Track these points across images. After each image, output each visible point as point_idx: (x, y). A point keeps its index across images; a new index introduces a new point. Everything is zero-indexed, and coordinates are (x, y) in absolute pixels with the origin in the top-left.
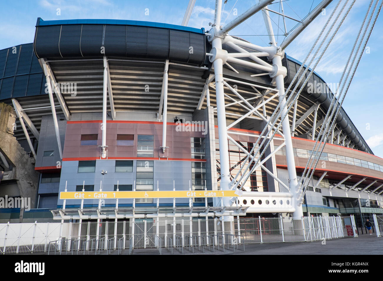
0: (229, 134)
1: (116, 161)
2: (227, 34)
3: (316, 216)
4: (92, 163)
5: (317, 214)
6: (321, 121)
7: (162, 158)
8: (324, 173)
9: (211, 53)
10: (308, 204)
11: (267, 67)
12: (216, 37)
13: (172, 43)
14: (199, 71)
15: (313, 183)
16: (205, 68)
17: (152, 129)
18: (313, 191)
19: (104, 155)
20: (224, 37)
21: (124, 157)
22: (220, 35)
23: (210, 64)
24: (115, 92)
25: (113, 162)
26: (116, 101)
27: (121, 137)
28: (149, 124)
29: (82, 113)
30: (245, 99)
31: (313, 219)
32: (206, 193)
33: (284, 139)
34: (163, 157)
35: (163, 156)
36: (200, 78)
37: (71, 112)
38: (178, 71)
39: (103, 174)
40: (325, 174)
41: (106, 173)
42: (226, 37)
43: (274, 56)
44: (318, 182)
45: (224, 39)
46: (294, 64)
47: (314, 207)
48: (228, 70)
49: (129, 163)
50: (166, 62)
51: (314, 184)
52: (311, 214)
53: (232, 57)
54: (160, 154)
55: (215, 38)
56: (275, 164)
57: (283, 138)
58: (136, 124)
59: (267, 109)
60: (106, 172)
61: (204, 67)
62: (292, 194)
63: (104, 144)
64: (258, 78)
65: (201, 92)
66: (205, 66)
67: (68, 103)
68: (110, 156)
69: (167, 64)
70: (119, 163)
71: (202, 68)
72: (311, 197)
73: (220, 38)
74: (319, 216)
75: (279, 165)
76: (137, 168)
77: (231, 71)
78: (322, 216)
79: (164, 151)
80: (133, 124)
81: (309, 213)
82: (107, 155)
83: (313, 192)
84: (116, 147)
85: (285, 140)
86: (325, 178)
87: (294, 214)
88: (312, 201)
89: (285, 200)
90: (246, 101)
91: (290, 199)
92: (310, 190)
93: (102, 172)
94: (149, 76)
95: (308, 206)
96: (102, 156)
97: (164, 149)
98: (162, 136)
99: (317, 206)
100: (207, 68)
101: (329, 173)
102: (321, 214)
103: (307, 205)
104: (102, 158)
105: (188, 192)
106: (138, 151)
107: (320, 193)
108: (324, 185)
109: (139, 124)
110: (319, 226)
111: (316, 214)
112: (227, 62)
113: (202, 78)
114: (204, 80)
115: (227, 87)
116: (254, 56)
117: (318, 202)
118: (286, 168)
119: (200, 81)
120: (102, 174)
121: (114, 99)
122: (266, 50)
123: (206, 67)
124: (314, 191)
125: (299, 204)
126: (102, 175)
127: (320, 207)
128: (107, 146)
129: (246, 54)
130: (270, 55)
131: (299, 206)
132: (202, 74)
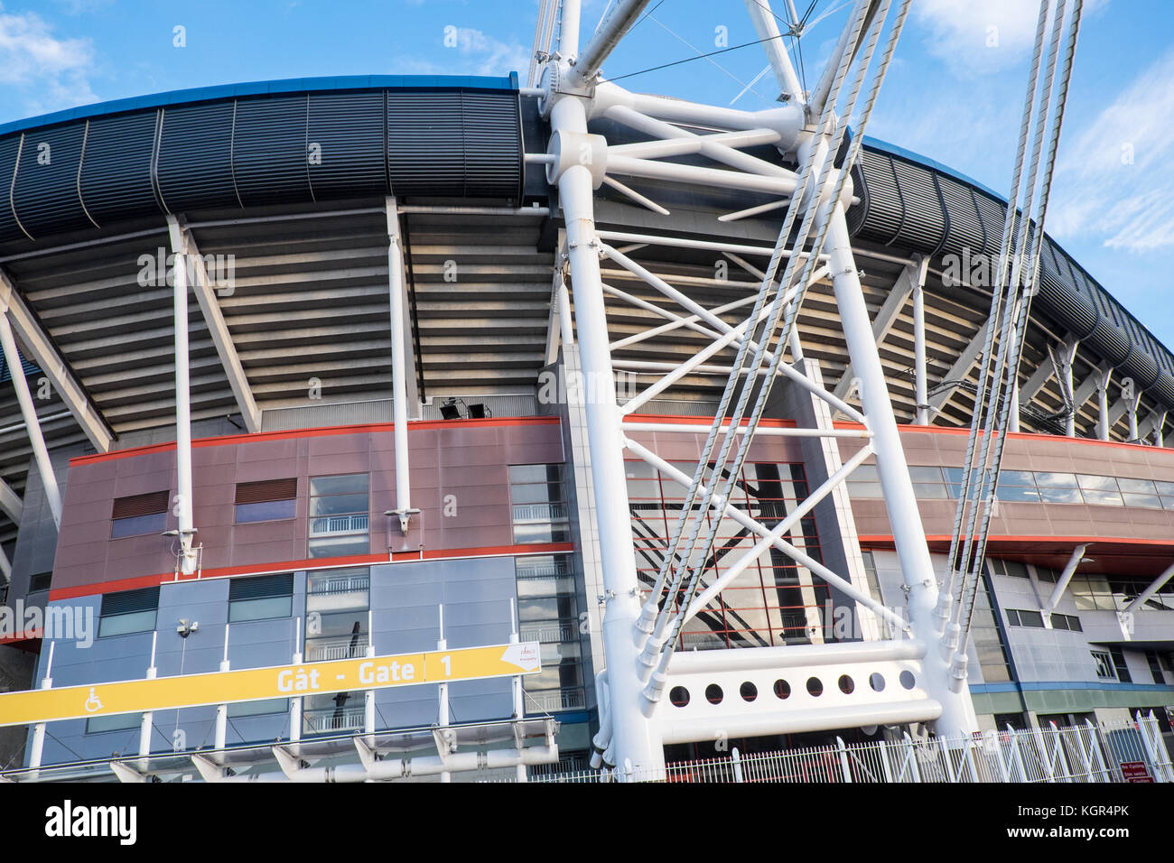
0: (628, 434)
1: (232, 580)
2: (599, 79)
3: (1068, 724)
4: (144, 599)
5: (1071, 718)
6: (1045, 363)
7: (398, 554)
8: (1075, 553)
9: (551, 153)
10: (1022, 678)
11: (774, 177)
12: (559, 94)
13: (394, 134)
14: (521, 227)
15: (1037, 595)
16: (536, 209)
17: (364, 453)
18: (1043, 626)
19: (190, 565)
20: (593, 91)
21: (262, 565)
22: (575, 84)
23: (551, 195)
24: (242, 339)
25: (222, 584)
26: (254, 374)
27: (249, 492)
28: (350, 436)
29: (155, 431)
30: (708, 308)
31: (1061, 737)
32: (367, 671)
33: (869, 433)
34: (405, 548)
35: (402, 545)
36: (531, 252)
37: (117, 429)
38: (446, 236)
39: (184, 635)
40: (1079, 556)
41: (193, 631)
42: (597, 87)
43: (800, 136)
44: (1055, 588)
45: (590, 97)
46: (885, 160)
47: (1053, 690)
48: (627, 207)
49: (280, 586)
50: (388, 207)
51: (1042, 599)
52: (1044, 720)
53: (629, 157)
54: (392, 539)
55: (559, 100)
56: (854, 533)
57: (865, 429)
58: (306, 439)
59: (804, 337)
60: (194, 628)
61: (532, 206)
62: (923, 645)
63: (186, 523)
64: (748, 222)
65: (549, 304)
66: (536, 204)
67: (98, 398)
68: (209, 567)
69: (392, 212)
70: (243, 589)
71: (525, 210)
72: (1033, 650)
73: (575, 98)
74: (1085, 723)
75: (871, 537)
76: (310, 597)
77: (640, 210)
78: (1095, 722)
79: (404, 527)
80: (293, 440)
81: (1033, 717)
82: (198, 563)
83: (1040, 630)
84: (233, 528)
85: (873, 434)
86: (1082, 573)
87: (938, 724)
88: (1041, 668)
89: (891, 673)
90: (711, 315)
91: (915, 667)
92: (1026, 624)
93: (182, 629)
94: (348, 268)
95: (1022, 686)
96: (180, 569)
97: (404, 520)
98: (393, 471)
99: (1066, 686)
100: (545, 210)
101: (1095, 549)
102: (1090, 715)
103: (1018, 685)
104: (181, 576)
105: (283, 672)
106: (312, 535)
107: (1075, 634)
108: (1091, 599)
109: (315, 439)
110: (1089, 766)
111: (1065, 716)
112: (608, 175)
113: (539, 251)
114: (546, 256)
115: (626, 270)
116: (719, 144)
117: (1070, 668)
118: (889, 546)
119: (535, 264)
120: (181, 633)
121: (246, 366)
122: (767, 121)
123: (541, 206)
124: (1048, 624)
125: (952, 681)
126: (180, 638)
127: (1084, 686)
128: (196, 530)
129: (687, 141)
130: (783, 138)
131: (956, 690)
132: (534, 235)
